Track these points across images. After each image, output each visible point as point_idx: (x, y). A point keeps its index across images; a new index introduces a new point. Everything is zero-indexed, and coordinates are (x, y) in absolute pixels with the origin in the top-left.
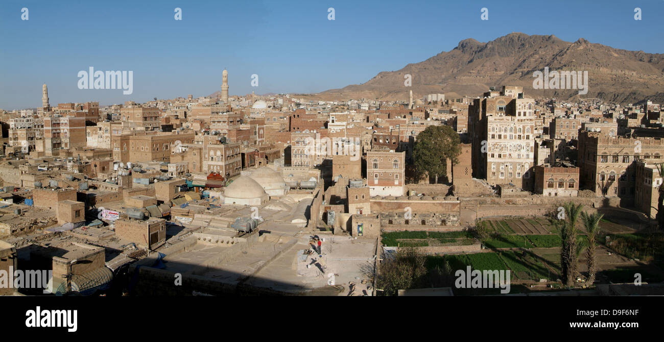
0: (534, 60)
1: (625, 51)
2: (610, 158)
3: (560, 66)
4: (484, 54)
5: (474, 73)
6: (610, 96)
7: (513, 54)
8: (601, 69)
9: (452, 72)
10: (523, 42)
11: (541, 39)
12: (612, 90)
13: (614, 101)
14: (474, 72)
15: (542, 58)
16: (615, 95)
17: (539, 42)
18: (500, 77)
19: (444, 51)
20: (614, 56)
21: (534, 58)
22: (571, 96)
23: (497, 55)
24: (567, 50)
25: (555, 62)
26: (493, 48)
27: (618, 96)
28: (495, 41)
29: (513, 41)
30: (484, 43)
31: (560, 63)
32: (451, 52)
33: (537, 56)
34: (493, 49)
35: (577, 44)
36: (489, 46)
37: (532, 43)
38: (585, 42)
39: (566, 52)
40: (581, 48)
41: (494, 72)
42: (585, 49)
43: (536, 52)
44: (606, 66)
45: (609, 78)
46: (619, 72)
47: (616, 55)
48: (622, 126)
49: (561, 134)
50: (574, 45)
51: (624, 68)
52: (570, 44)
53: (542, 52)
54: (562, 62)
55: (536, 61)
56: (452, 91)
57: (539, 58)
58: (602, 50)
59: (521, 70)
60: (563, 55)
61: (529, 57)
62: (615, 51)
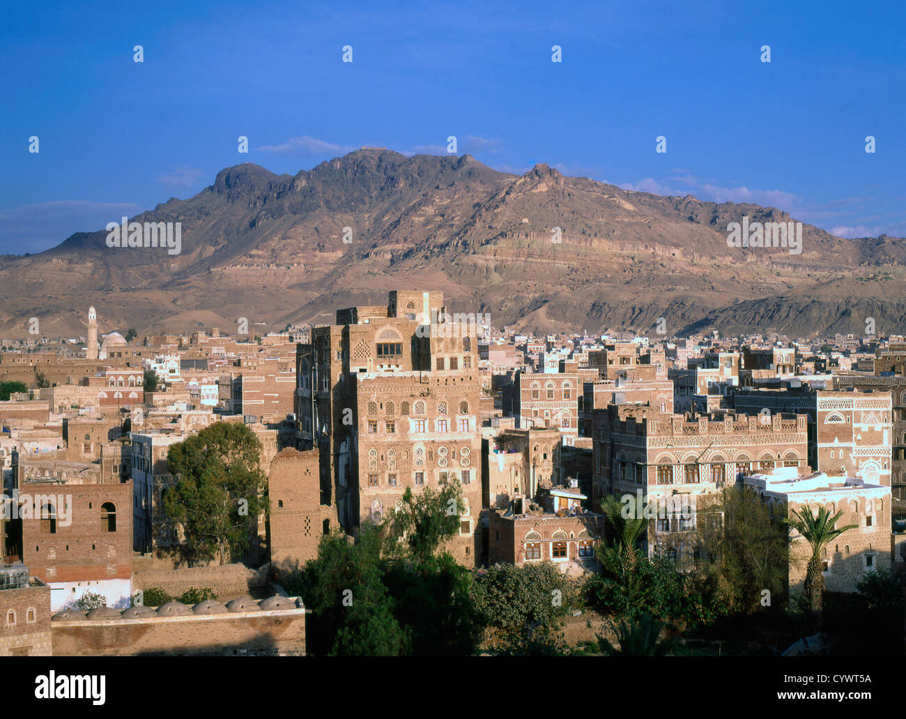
0: (422, 219)
1: (652, 197)
2: (679, 473)
3: (490, 237)
4: (287, 204)
5: (259, 257)
6: (621, 311)
7: (364, 203)
8: (595, 243)
9: (201, 254)
10: (391, 173)
11: (438, 165)
12: (625, 296)
13: (632, 324)
14: (260, 253)
15: (443, 216)
16: (633, 309)
17: (433, 172)
18: (332, 267)
19: (174, 197)
20: (625, 210)
21: (420, 216)
22: (522, 314)
23: (324, 208)
24: (508, 193)
25: (478, 224)
26: (312, 189)
27: (641, 311)
28: (315, 169)
29: (363, 169)
30: (285, 176)
31: (490, 227)
32: (193, 200)
33: (430, 210)
34: (310, 192)
35: (532, 179)
36: (302, 183)
37: (415, 176)
38: (551, 172)
39: (503, 200)
40: (543, 188)
41: (317, 253)
42: (553, 192)
43: (426, 200)
44: (608, 236)
45: (616, 267)
46: (641, 251)
47: (629, 206)
48: (682, 388)
49: (536, 412)
50: (523, 180)
51: (652, 240)
52: (513, 180)
53: (441, 200)
54: (494, 225)
55: (427, 223)
56: (201, 307)
57: (435, 216)
58: (594, 195)
59: (389, 247)
60: (497, 207)
61: (407, 214)
62: (627, 196)
